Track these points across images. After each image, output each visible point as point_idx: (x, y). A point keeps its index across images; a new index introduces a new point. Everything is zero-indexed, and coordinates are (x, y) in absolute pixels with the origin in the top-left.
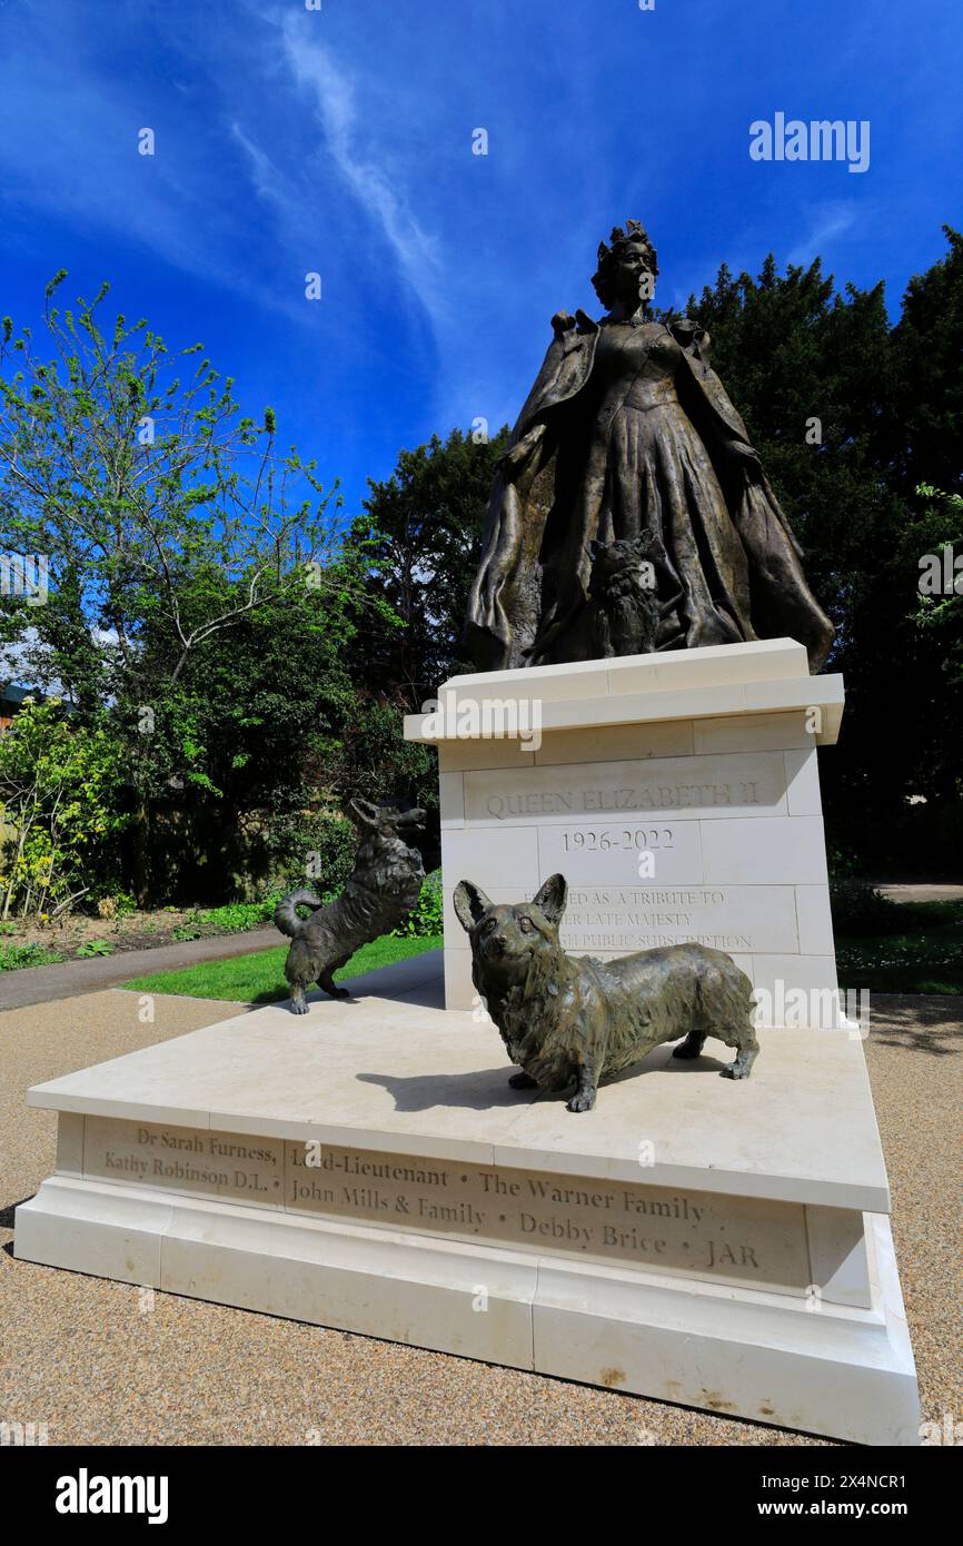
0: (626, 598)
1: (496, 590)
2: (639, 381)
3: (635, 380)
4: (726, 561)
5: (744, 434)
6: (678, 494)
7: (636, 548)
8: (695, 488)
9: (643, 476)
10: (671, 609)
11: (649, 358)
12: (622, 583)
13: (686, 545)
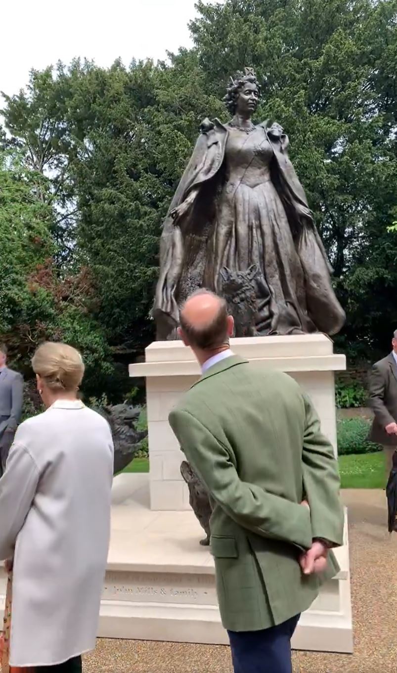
0: (242, 303)
1: (171, 290)
2: (250, 169)
3: (247, 168)
4: (292, 276)
5: (305, 201)
6: (269, 241)
7: (248, 276)
8: (278, 236)
9: (250, 228)
10: (264, 306)
11: (256, 155)
12: (241, 296)
13: (273, 270)
